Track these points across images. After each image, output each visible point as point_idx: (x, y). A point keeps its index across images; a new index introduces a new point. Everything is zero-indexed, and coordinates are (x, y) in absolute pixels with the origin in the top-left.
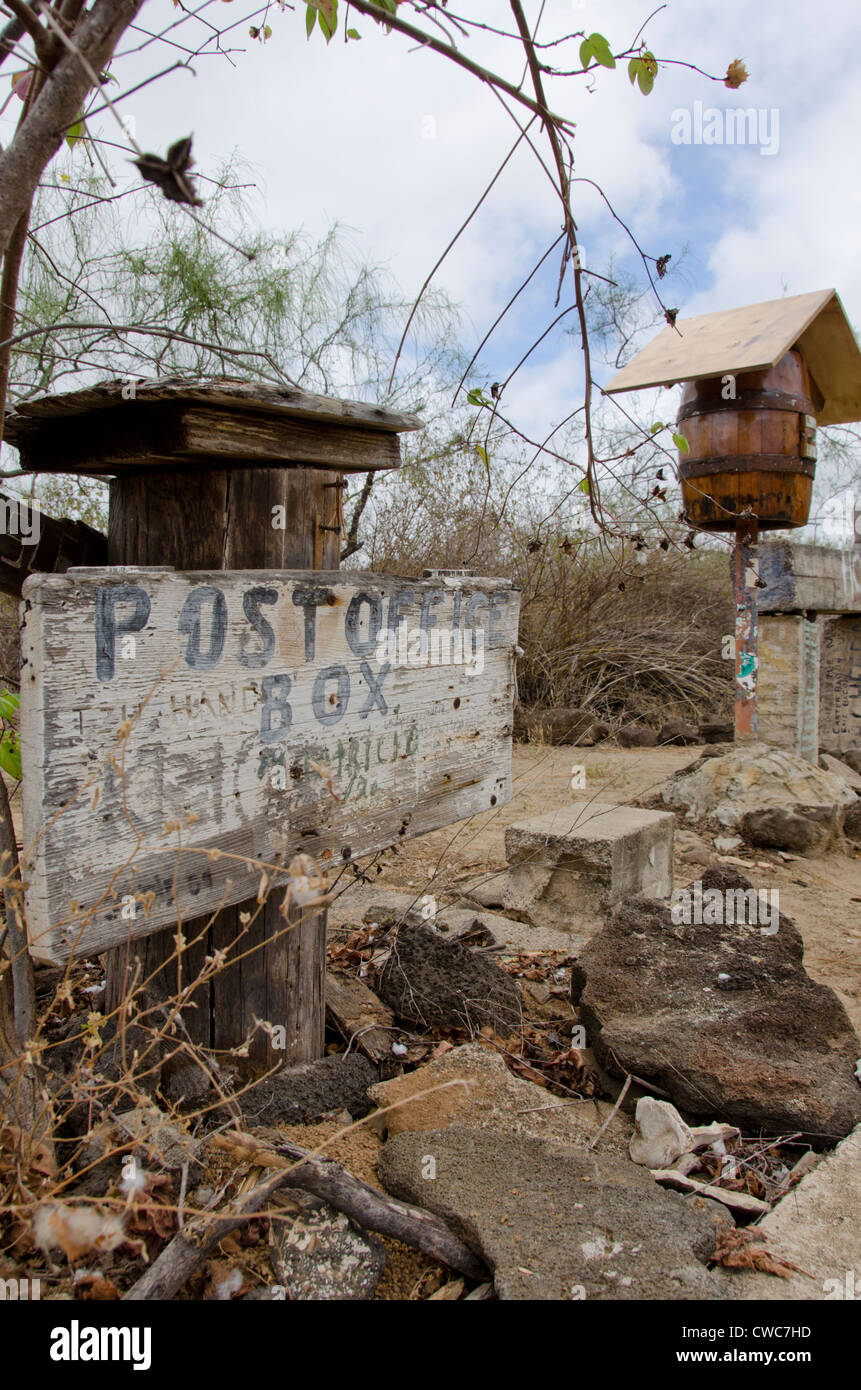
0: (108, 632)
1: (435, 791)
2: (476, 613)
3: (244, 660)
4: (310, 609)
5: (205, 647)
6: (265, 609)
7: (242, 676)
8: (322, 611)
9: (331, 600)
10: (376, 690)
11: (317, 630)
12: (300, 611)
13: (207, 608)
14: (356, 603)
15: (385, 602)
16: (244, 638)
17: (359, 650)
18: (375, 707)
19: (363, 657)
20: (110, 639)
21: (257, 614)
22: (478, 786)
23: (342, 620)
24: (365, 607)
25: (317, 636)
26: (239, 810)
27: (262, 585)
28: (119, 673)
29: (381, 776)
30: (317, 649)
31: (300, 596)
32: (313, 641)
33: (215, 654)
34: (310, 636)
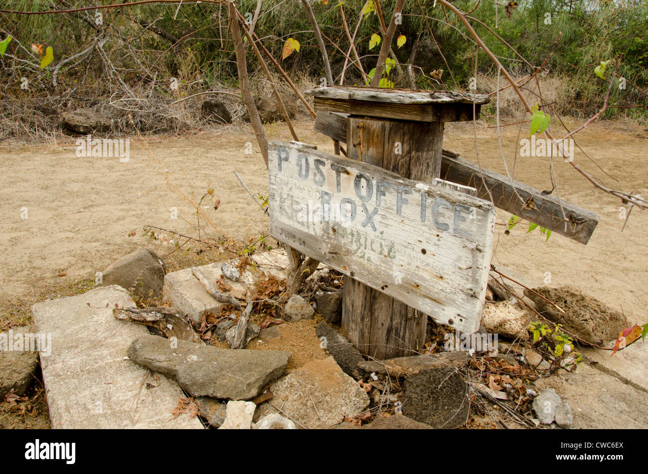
0: (280, 159)
1: (405, 285)
2: (441, 210)
3: (315, 182)
4: (338, 172)
5: (304, 173)
6: (321, 167)
7: (315, 187)
8: (343, 176)
9: (348, 173)
10: (370, 218)
11: (341, 181)
12: (334, 172)
13: (304, 161)
14: (359, 177)
15: (374, 182)
16: (315, 175)
17: (361, 198)
18: (369, 225)
19: (363, 201)
20: (281, 161)
21: (319, 168)
22: (442, 307)
23: (353, 182)
24: (363, 180)
25: (342, 184)
26: (314, 229)
27: (319, 158)
28: (283, 171)
29: (375, 257)
30: (342, 189)
31: (333, 167)
32: (340, 185)
33: (307, 176)
34: (338, 184)
